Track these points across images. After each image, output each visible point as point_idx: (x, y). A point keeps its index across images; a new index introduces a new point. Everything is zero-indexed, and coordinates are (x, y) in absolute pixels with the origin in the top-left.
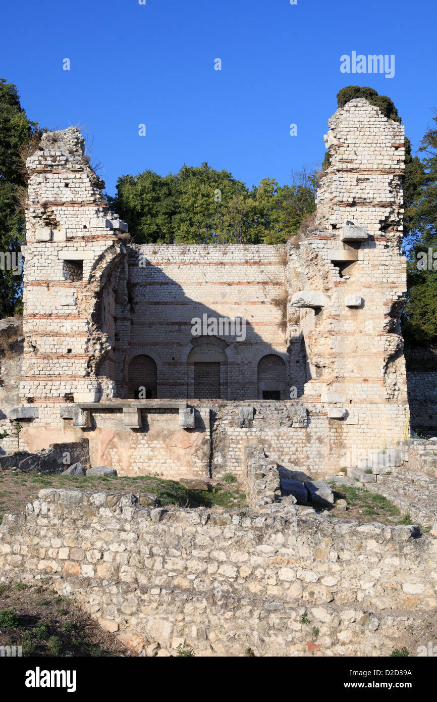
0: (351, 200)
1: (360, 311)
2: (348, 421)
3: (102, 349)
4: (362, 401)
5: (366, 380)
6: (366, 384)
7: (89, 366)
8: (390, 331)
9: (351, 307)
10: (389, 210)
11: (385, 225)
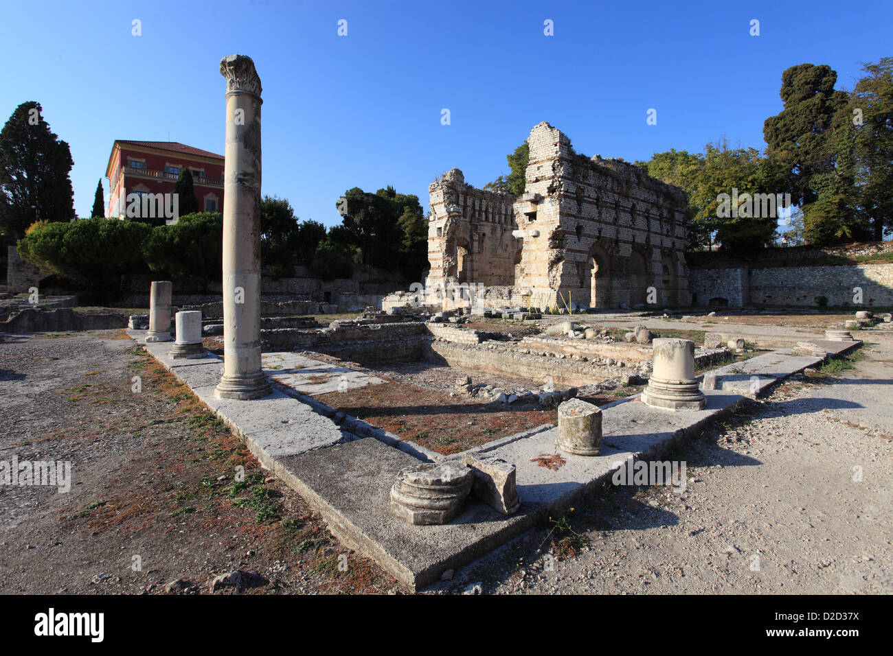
0: (535, 179)
1: (538, 238)
2: (533, 296)
3: (449, 265)
4: (539, 286)
5: (540, 275)
6: (540, 277)
7: (444, 272)
8: (552, 248)
9: (534, 236)
10: (551, 180)
11: (551, 190)
